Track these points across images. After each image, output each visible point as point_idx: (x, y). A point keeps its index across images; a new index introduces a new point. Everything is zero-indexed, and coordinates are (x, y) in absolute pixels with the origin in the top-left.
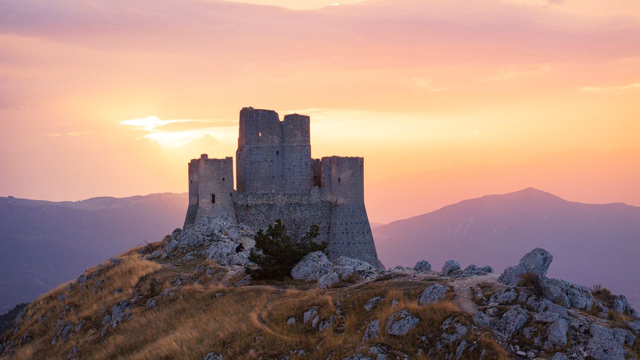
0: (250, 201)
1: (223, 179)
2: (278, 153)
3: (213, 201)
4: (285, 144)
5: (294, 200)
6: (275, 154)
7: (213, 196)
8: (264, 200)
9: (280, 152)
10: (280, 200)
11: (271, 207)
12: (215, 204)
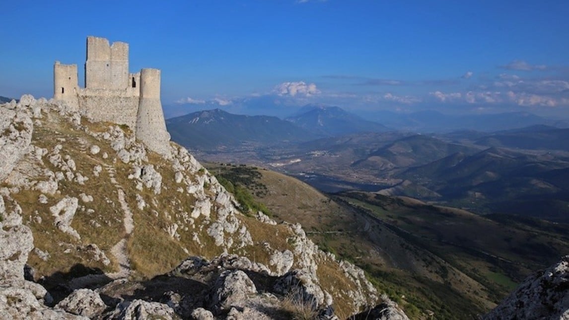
0: (88, 93)
1: (70, 78)
2: (108, 65)
3: (63, 92)
4: (113, 60)
5: (117, 94)
6: (106, 65)
7: (63, 89)
8: (97, 94)
9: (109, 65)
10: (107, 94)
11: (101, 98)
12: (64, 94)
